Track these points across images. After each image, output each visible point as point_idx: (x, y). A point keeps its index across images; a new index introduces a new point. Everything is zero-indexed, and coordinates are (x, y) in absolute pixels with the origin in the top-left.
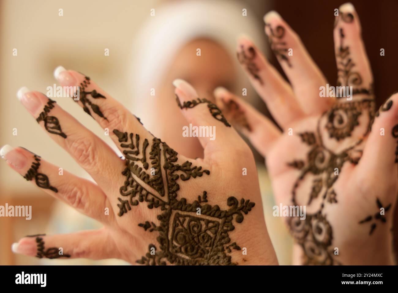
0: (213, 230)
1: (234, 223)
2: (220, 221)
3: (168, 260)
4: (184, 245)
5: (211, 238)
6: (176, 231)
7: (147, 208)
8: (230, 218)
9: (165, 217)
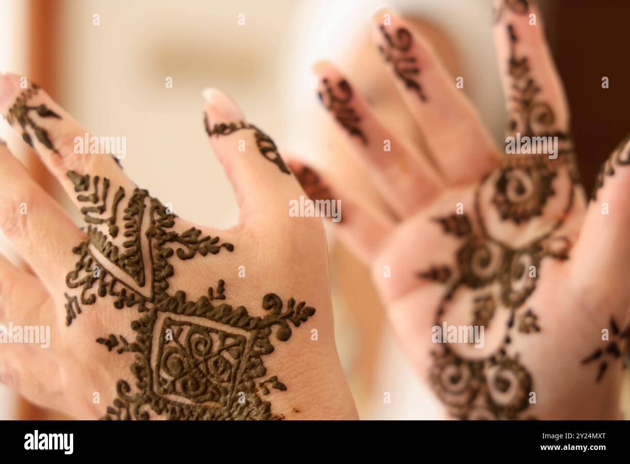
0: (234, 351)
1: (274, 340)
2: (248, 335)
5: (231, 366)
8: (266, 330)
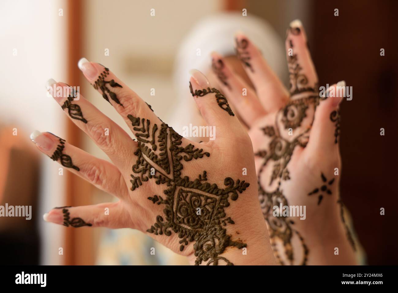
0: (211, 206)
1: (230, 200)
2: (218, 198)
3: (173, 230)
4: (186, 217)
5: (209, 212)
6: (180, 205)
7: (155, 184)
8: (226, 196)
9: (170, 192)
